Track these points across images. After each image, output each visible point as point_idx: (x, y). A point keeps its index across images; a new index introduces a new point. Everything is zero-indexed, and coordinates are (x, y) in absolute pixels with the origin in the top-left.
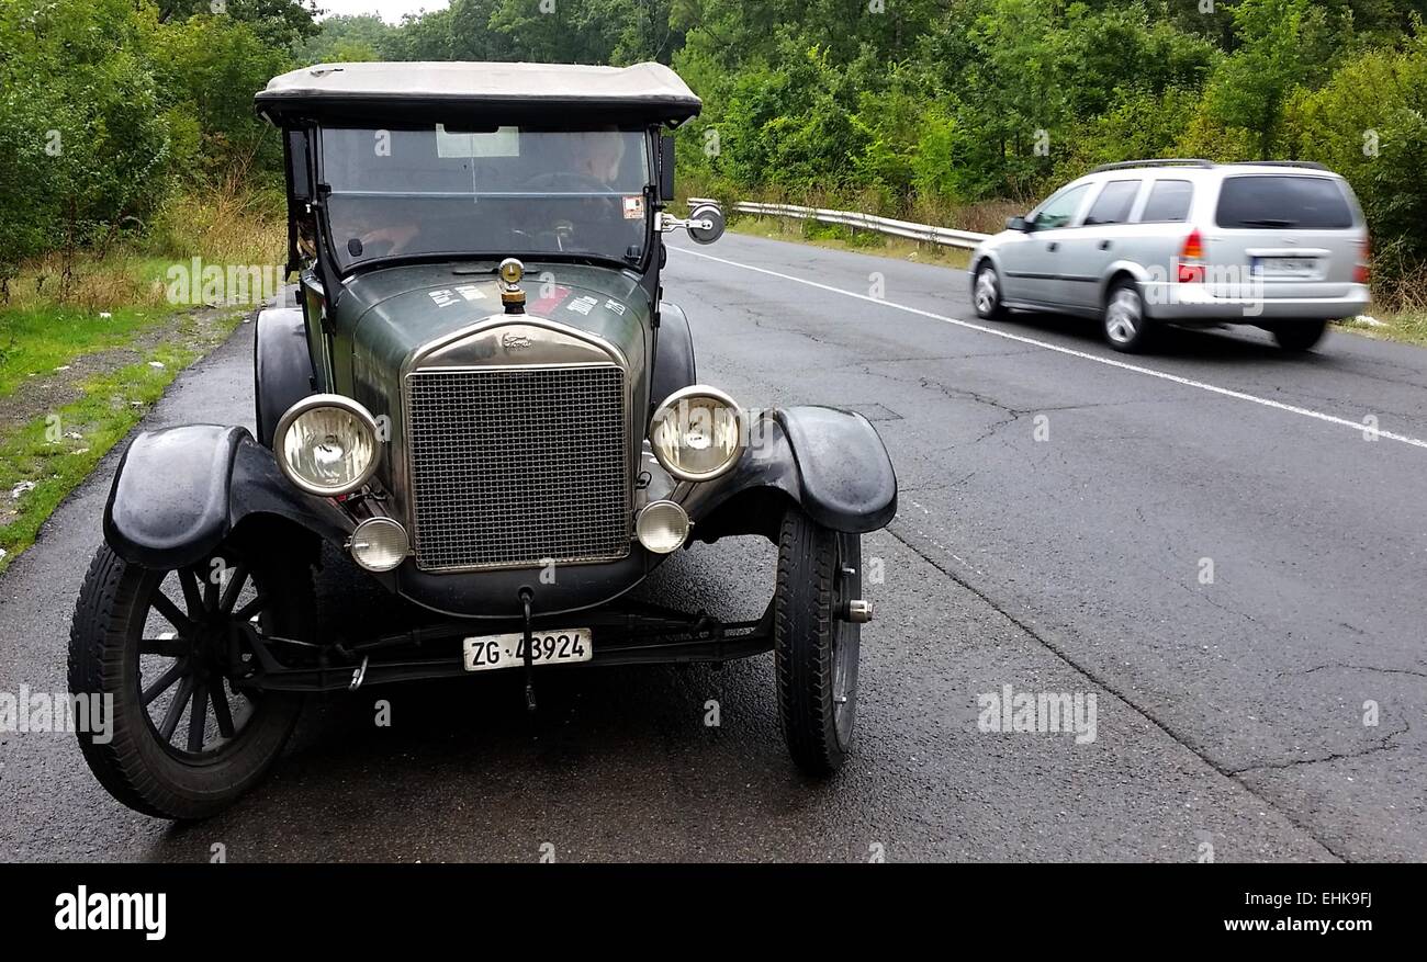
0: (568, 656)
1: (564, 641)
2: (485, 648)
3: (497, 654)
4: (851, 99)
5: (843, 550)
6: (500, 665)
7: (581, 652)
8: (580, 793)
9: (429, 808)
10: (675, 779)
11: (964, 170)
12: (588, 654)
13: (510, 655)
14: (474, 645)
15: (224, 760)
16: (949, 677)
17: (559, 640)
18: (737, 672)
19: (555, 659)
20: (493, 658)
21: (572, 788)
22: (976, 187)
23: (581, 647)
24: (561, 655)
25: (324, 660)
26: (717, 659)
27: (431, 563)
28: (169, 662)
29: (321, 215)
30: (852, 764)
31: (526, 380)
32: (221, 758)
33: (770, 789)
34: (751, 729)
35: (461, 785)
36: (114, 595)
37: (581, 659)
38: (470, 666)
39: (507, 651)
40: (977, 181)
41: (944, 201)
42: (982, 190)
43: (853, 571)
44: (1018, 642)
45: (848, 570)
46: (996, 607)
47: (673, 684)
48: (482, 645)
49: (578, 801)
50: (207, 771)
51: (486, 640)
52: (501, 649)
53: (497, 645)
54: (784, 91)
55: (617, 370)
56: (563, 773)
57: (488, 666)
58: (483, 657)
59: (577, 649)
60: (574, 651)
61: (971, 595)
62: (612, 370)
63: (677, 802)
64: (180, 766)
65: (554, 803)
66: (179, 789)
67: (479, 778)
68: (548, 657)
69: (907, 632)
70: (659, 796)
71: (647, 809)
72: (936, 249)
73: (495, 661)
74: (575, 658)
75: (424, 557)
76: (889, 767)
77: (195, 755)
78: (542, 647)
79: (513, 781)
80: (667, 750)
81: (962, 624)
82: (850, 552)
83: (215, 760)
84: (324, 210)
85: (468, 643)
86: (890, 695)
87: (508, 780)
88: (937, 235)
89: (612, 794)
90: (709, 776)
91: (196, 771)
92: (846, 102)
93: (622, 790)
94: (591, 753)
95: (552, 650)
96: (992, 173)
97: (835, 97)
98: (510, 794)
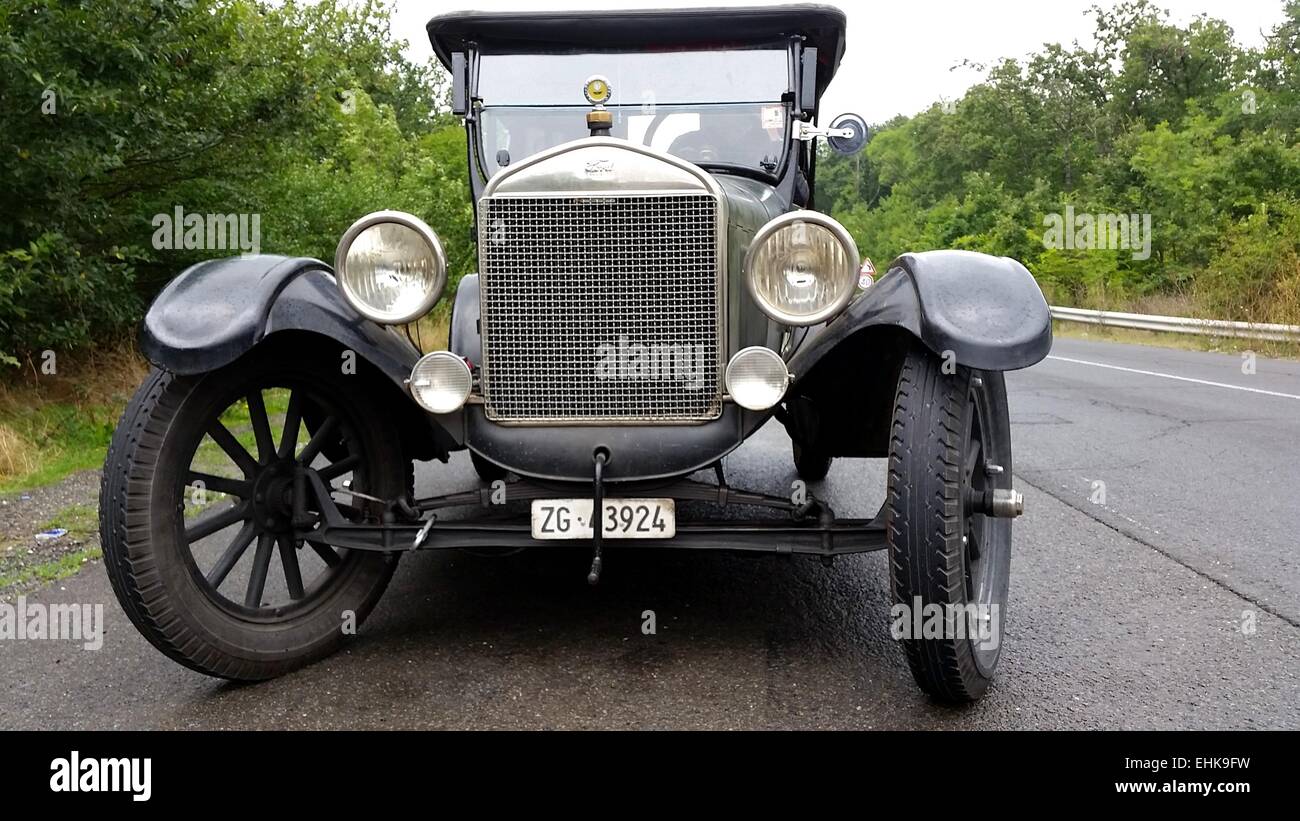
0: (648, 530)
1: (643, 512)
2: (555, 514)
3: (567, 521)
4: (1027, 220)
5: (989, 444)
6: (570, 535)
7: (662, 526)
8: (654, 695)
9: (482, 695)
10: (770, 692)
11: (1128, 272)
12: (670, 531)
13: (583, 525)
14: (543, 509)
15: (286, 622)
16: (1122, 620)
17: (638, 511)
18: (867, 599)
19: (633, 533)
20: (564, 526)
21: (646, 690)
22: (1139, 286)
23: (662, 521)
24: (639, 529)
25: (389, 516)
26: (827, 553)
27: (500, 412)
28: (224, 501)
29: (474, 126)
30: (993, 696)
31: (608, 207)
32: (280, 619)
33: (886, 714)
34: (873, 652)
35: (526, 676)
36: (151, 409)
37: (662, 535)
38: (537, 533)
39: (579, 519)
40: (1139, 281)
41: (1110, 293)
42: (1145, 288)
43: (1000, 469)
44: (1207, 594)
45: (994, 467)
46: (1178, 561)
47: (793, 603)
48: (551, 509)
49: (648, 703)
50: (260, 629)
51: (556, 504)
52: (572, 517)
53: (568, 511)
54: (971, 216)
55: (710, 198)
56: (642, 674)
57: (558, 535)
58: (552, 524)
59: (658, 522)
60: (655, 526)
61: (1147, 549)
62: (703, 198)
63: (766, 716)
64: (226, 618)
65: (619, 703)
66: (216, 641)
67: (549, 670)
68: (625, 530)
69: (1072, 578)
70: (746, 708)
71: (727, 719)
72: (1104, 329)
73: (566, 529)
74: (655, 533)
75: (494, 405)
76: (1043, 704)
77: (252, 611)
78: (618, 517)
79: (584, 677)
80: (768, 662)
81: (1139, 574)
82: (997, 446)
83: (274, 620)
84: (477, 124)
85: (537, 507)
86: (1049, 634)
87: (580, 676)
88: (1105, 318)
89: (691, 701)
90: (813, 694)
91: (245, 626)
92: (1024, 222)
93: (703, 697)
94: (681, 658)
95: (629, 521)
96: (1153, 274)
97: (1014, 217)
98: (574, 689)
